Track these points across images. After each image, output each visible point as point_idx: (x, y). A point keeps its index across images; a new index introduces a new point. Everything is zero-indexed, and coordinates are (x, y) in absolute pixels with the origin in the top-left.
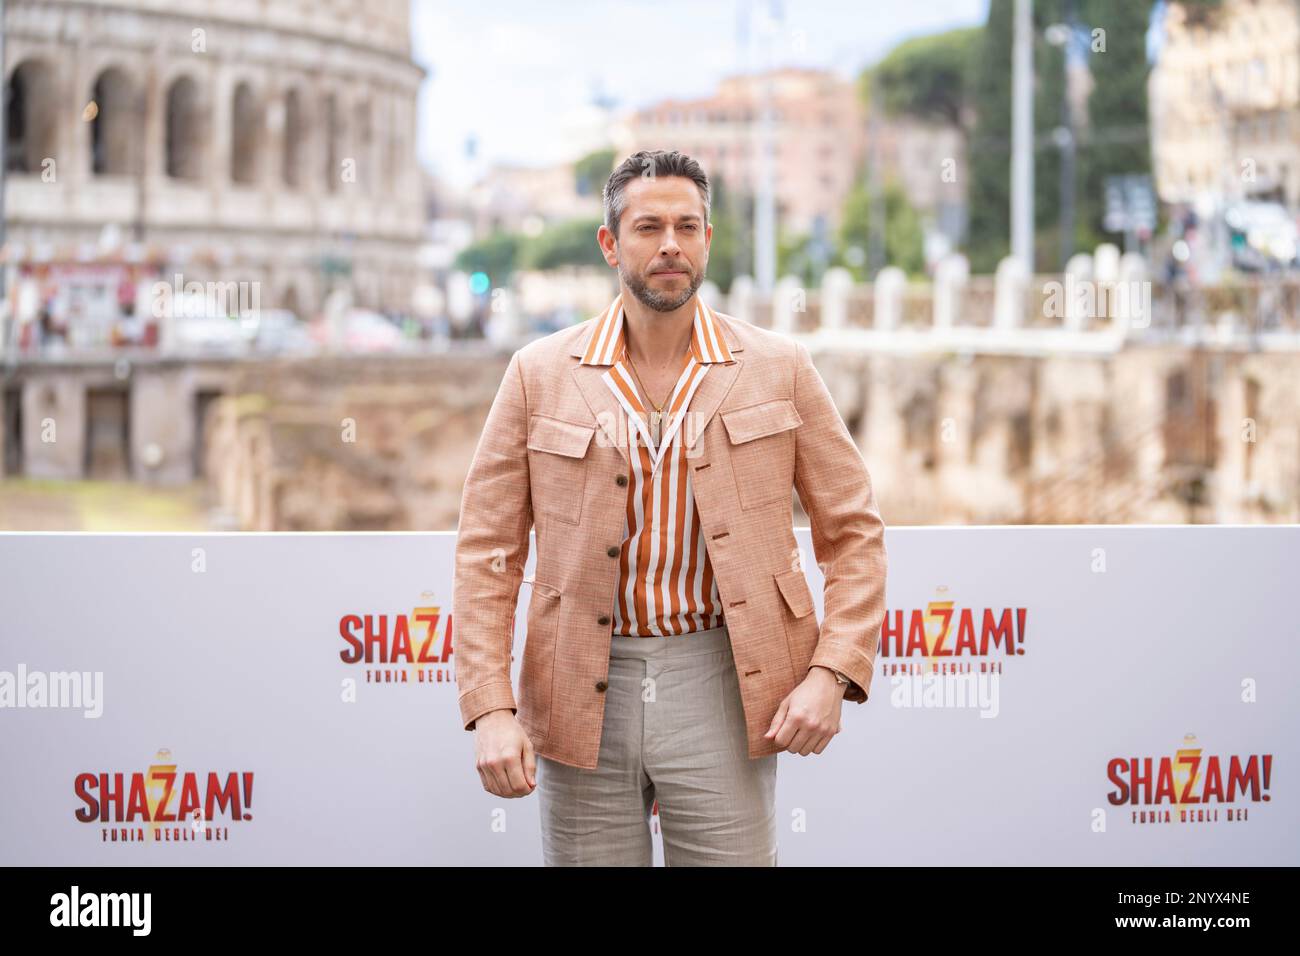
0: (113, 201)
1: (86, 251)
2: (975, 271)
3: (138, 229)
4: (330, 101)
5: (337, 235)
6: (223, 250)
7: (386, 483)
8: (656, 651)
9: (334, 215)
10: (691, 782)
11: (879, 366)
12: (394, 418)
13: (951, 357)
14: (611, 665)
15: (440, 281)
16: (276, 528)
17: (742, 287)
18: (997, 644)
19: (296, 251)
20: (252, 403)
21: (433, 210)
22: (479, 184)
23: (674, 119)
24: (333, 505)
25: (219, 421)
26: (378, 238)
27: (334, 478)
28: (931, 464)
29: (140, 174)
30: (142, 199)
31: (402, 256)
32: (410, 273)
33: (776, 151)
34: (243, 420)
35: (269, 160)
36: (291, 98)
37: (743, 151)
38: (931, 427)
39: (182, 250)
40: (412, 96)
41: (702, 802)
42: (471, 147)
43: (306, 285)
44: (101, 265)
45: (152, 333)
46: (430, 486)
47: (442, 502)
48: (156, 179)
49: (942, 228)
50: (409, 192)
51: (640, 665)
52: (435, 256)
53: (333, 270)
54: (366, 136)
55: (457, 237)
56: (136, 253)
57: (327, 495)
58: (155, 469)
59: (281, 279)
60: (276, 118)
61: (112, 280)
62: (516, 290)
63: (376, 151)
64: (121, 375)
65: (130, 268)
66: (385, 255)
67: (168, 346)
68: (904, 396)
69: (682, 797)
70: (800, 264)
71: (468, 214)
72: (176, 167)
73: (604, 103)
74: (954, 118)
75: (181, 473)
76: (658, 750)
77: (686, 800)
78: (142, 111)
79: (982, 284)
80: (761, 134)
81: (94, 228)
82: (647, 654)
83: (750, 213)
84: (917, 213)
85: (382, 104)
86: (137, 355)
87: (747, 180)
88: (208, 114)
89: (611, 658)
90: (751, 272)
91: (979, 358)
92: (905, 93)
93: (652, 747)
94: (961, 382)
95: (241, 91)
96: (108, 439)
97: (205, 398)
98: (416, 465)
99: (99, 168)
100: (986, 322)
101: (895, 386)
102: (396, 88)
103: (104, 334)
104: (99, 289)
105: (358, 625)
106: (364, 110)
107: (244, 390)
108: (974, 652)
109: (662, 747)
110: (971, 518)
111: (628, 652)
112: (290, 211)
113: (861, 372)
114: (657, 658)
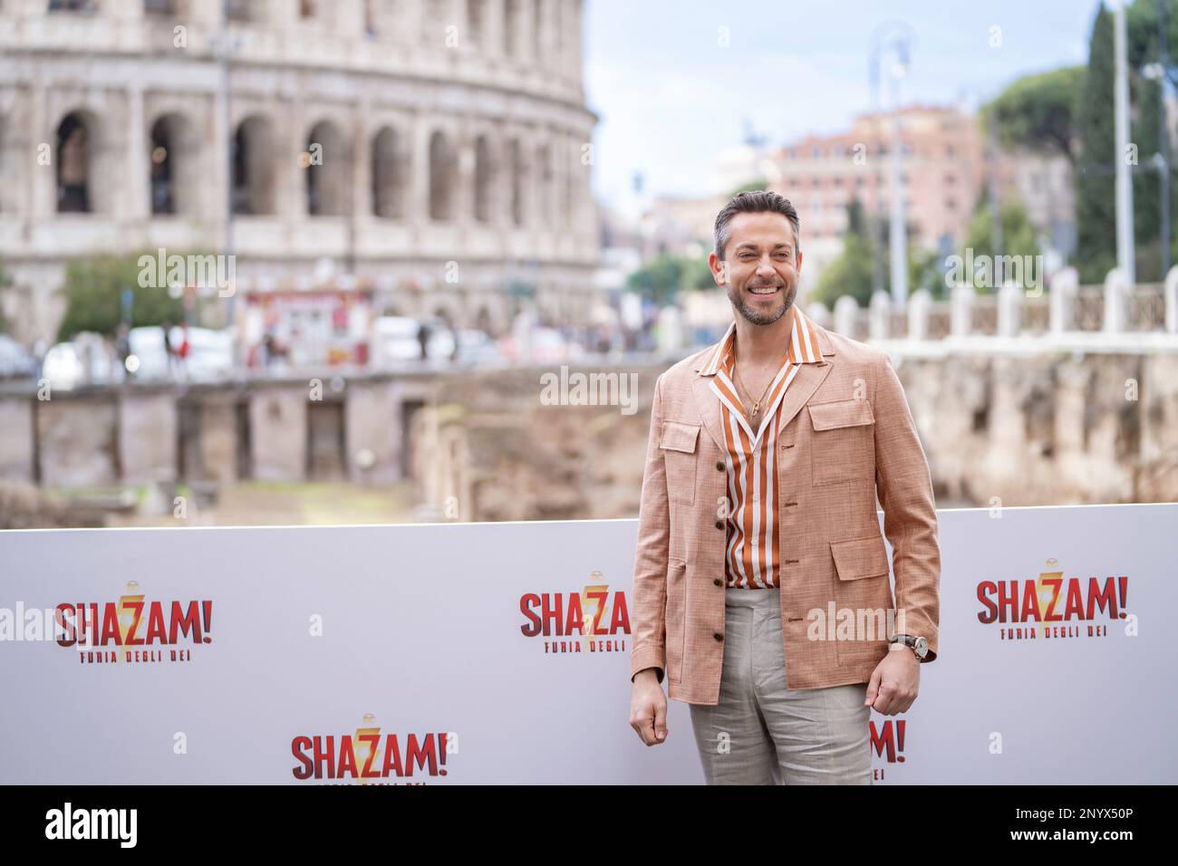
0: (327, 237)
1: (304, 282)
2: (1083, 282)
3: (349, 261)
4: (514, 145)
5: (522, 263)
6: (423, 278)
7: (569, 478)
8: (761, 601)
9: (520, 245)
10: (790, 711)
11: (1001, 365)
12: (575, 423)
13: (1066, 357)
14: (727, 612)
15: (614, 301)
16: (475, 520)
17: (880, 300)
18: (1102, 610)
19: (487, 277)
20: (452, 412)
21: (607, 238)
22: (646, 215)
23: (816, 154)
24: (525, 499)
25: (423, 427)
26: (560, 264)
27: (524, 475)
28: (1049, 453)
29: (348, 214)
30: (352, 235)
31: (579, 280)
32: (588, 294)
33: (905, 180)
34: (444, 425)
35: (462, 198)
36: (481, 144)
37: (879, 180)
38: (1050, 419)
39: (387, 280)
40: (587, 138)
41: (798, 728)
42: (638, 183)
43: (497, 306)
44: (317, 294)
45: (362, 352)
46: (609, 481)
47: (619, 495)
48: (364, 218)
49: (1054, 244)
50: (585, 222)
51: (749, 612)
52: (610, 279)
53: (520, 293)
54: (547, 175)
55: (628, 262)
56: (348, 283)
57: (518, 489)
58: (368, 470)
59: (475, 302)
60: (467, 161)
61: (327, 306)
62: (681, 308)
63: (556, 188)
64: (337, 389)
65: (342, 295)
66: (564, 278)
67: (377, 364)
68: (1024, 392)
69: (783, 724)
70: (929, 279)
71: (637, 242)
72: (381, 207)
73: (753, 141)
74: (1065, 147)
75: (391, 474)
76: (764, 683)
77: (786, 726)
78: (349, 158)
79: (1091, 293)
80: (892, 166)
81: (310, 261)
82: (754, 603)
83: (885, 236)
84: (1036, 230)
85: (560, 146)
86: (350, 370)
87: (882, 204)
88: (408, 160)
89: (727, 606)
90: (888, 288)
91: (1089, 356)
92: (1021, 125)
93: (761, 680)
94: (1075, 379)
95: (437, 139)
96: (326, 445)
97: (410, 408)
98: (596, 463)
99: (314, 209)
100: (1098, 326)
101: (1017, 384)
102: (570, 133)
103: (322, 354)
104: (316, 315)
105: (537, 603)
106: (544, 152)
107: (443, 401)
108: (1081, 617)
109: (768, 680)
110: (1086, 498)
111: (739, 601)
112: (481, 243)
113: (986, 372)
114: (762, 607)
